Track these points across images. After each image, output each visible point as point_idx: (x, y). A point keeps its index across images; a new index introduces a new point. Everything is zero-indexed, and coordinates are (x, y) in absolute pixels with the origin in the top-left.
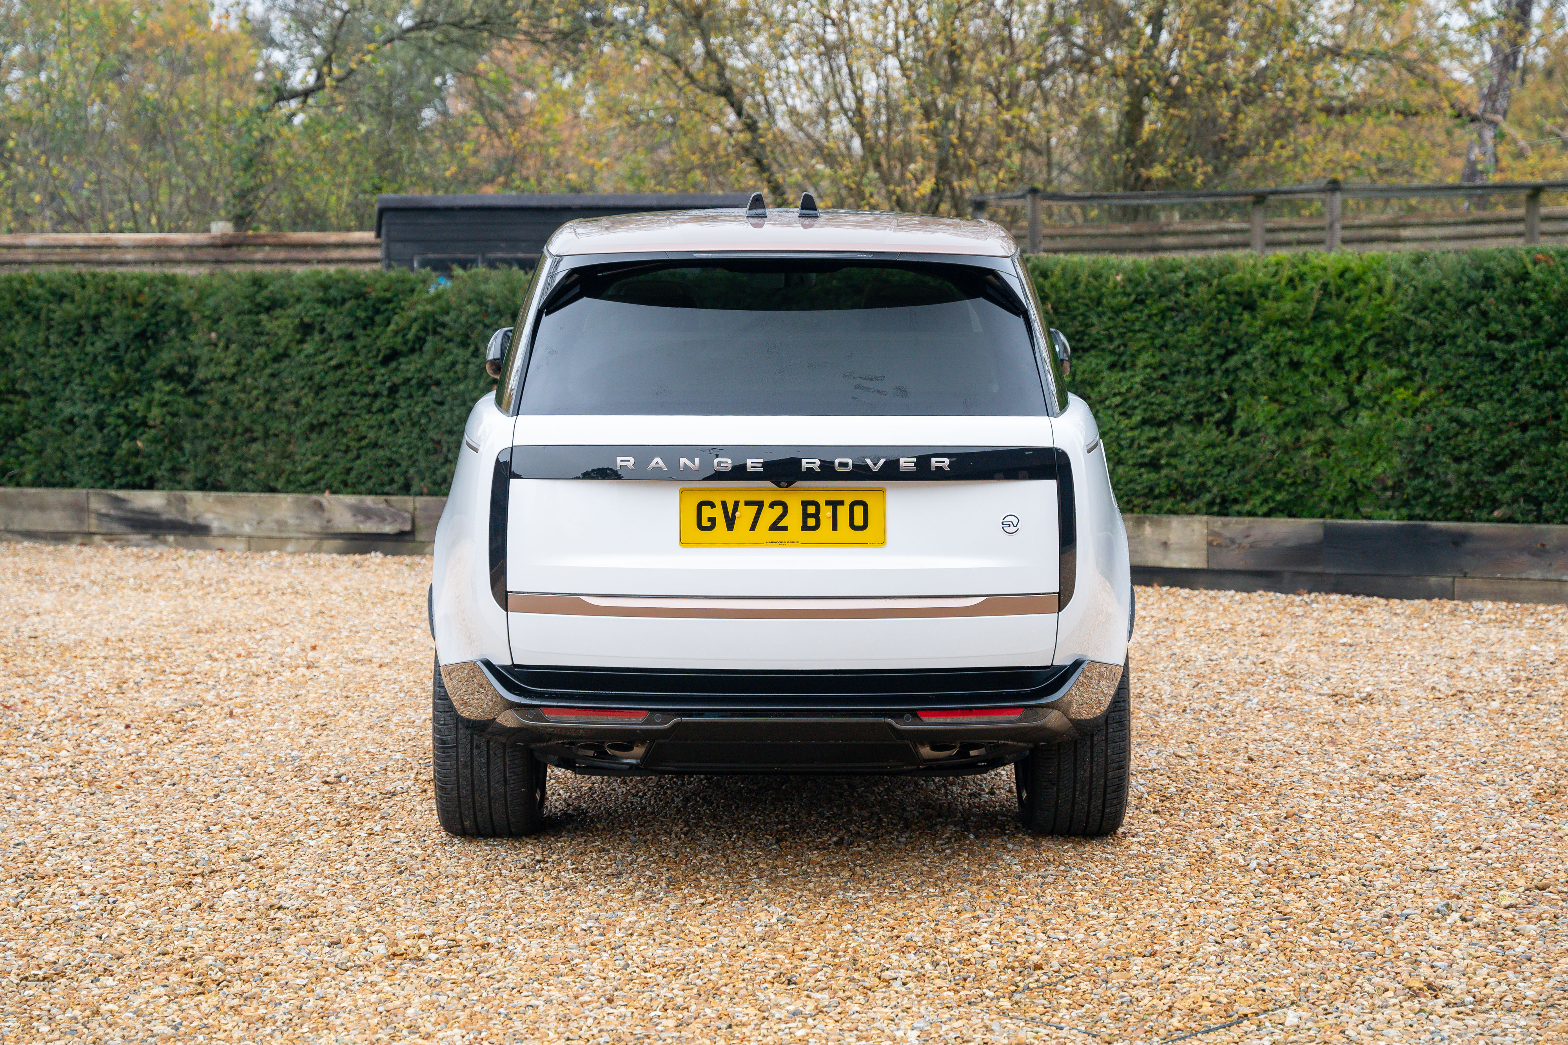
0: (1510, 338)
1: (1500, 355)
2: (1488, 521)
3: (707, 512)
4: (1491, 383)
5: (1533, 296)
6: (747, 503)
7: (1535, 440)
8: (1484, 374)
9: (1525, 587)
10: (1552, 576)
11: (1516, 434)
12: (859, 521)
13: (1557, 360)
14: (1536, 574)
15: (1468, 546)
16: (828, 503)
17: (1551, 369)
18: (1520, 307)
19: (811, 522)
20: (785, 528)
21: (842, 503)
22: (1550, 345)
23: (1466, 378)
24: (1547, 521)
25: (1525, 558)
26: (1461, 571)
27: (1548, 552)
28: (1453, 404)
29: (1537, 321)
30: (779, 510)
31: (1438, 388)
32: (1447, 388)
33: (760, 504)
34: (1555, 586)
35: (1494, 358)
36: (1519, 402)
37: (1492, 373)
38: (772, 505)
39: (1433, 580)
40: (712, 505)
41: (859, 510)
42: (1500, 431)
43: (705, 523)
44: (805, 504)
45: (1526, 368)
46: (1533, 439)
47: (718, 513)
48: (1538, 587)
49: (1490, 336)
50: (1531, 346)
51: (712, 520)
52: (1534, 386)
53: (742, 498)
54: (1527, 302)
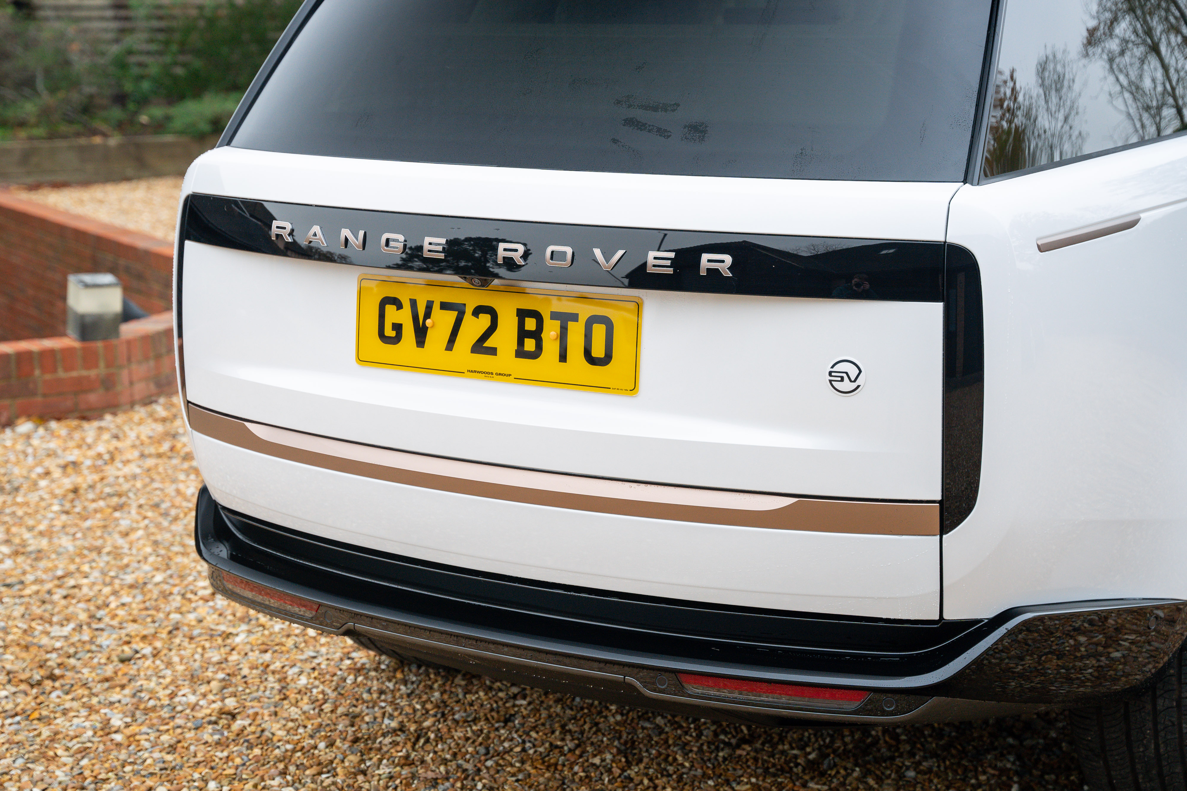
3: (392, 315)
6: (444, 306)
12: (598, 351)
16: (554, 316)
19: (530, 345)
20: (493, 351)
21: (574, 317)
30: (485, 320)
33: (460, 310)
38: (478, 311)
40: (399, 306)
41: (599, 331)
43: (389, 332)
44: (522, 314)
47: (404, 317)
51: (398, 327)
53: (438, 296)
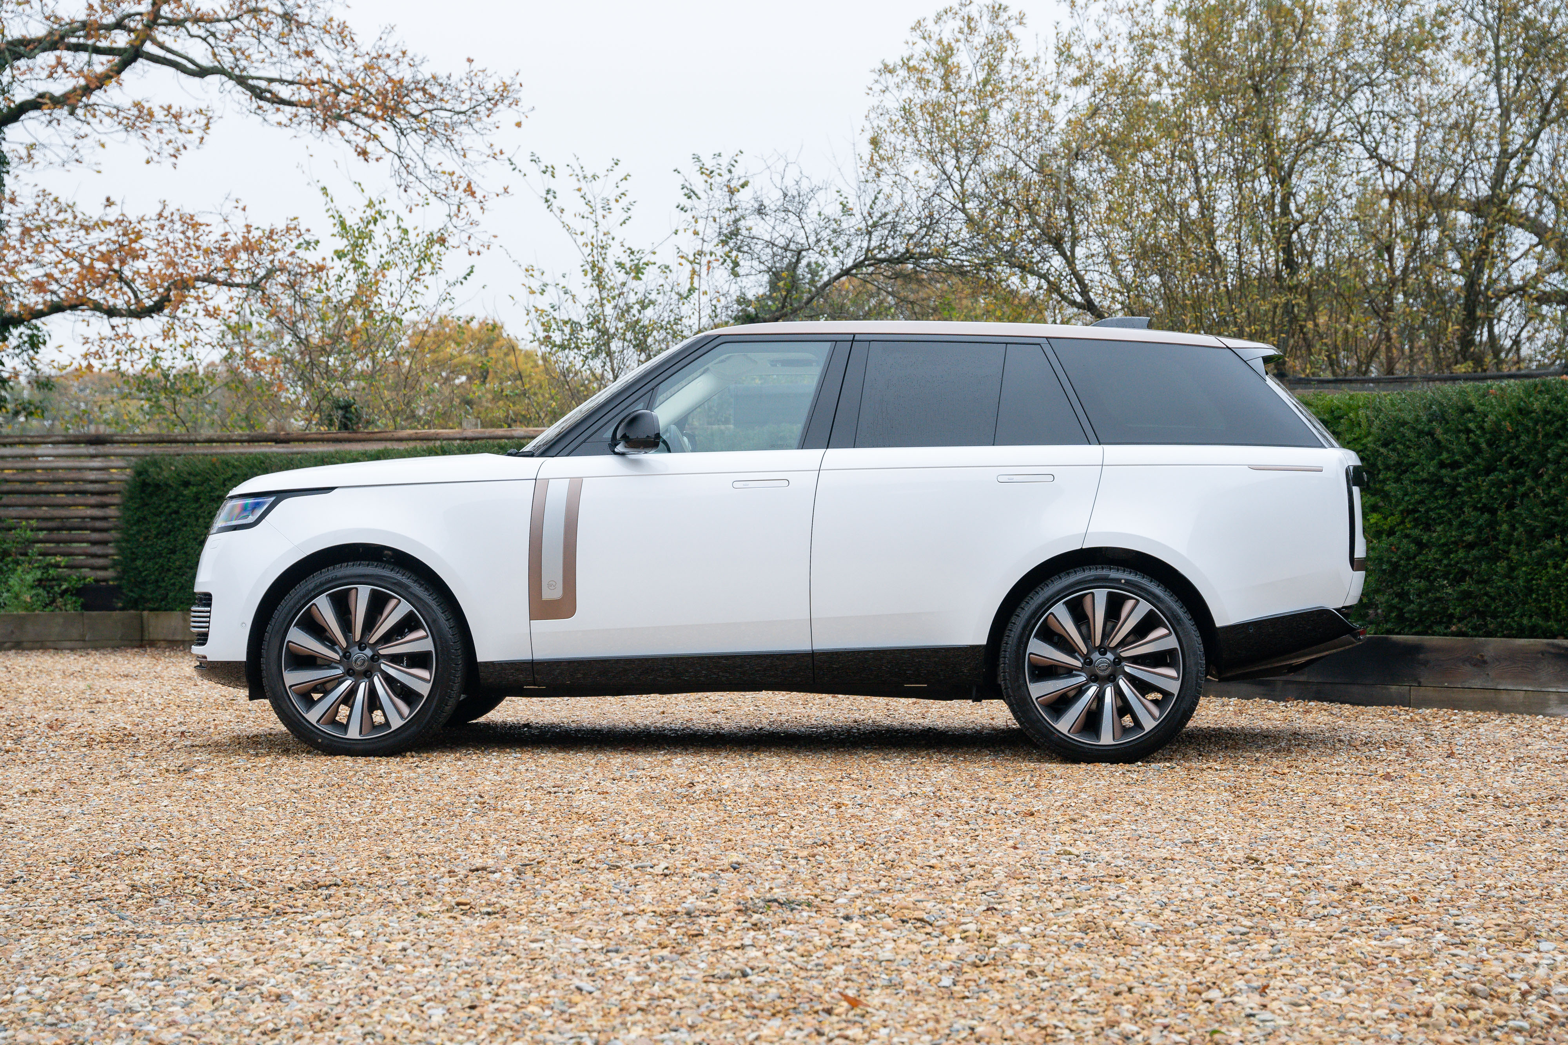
0: (1455, 465)
1: (1447, 480)
2: (1445, 635)
4: (1443, 507)
5: (1472, 425)
7: (1478, 560)
8: (1436, 498)
9: (1468, 696)
10: (1490, 685)
11: (1461, 553)
13: (1493, 484)
14: (1477, 683)
15: (1421, 656)
17: (1488, 493)
18: (1463, 436)
22: (1488, 471)
23: (1421, 502)
24: (1489, 634)
25: (1468, 668)
26: (1416, 680)
27: (1485, 662)
28: (1415, 527)
29: (1478, 450)
31: (1402, 512)
32: (1408, 512)
34: (1489, 695)
35: (1444, 484)
36: (1464, 524)
37: (1443, 497)
39: (1394, 688)
42: (1450, 552)
45: (1469, 491)
46: (1476, 558)
48: (1478, 696)
49: (1442, 465)
50: (1472, 472)
52: (1475, 508)
54: (1468, 431)
